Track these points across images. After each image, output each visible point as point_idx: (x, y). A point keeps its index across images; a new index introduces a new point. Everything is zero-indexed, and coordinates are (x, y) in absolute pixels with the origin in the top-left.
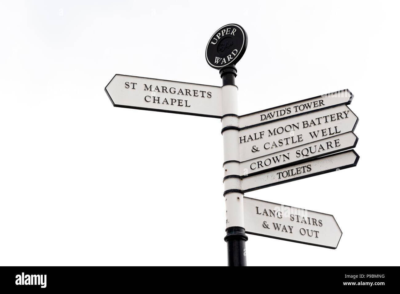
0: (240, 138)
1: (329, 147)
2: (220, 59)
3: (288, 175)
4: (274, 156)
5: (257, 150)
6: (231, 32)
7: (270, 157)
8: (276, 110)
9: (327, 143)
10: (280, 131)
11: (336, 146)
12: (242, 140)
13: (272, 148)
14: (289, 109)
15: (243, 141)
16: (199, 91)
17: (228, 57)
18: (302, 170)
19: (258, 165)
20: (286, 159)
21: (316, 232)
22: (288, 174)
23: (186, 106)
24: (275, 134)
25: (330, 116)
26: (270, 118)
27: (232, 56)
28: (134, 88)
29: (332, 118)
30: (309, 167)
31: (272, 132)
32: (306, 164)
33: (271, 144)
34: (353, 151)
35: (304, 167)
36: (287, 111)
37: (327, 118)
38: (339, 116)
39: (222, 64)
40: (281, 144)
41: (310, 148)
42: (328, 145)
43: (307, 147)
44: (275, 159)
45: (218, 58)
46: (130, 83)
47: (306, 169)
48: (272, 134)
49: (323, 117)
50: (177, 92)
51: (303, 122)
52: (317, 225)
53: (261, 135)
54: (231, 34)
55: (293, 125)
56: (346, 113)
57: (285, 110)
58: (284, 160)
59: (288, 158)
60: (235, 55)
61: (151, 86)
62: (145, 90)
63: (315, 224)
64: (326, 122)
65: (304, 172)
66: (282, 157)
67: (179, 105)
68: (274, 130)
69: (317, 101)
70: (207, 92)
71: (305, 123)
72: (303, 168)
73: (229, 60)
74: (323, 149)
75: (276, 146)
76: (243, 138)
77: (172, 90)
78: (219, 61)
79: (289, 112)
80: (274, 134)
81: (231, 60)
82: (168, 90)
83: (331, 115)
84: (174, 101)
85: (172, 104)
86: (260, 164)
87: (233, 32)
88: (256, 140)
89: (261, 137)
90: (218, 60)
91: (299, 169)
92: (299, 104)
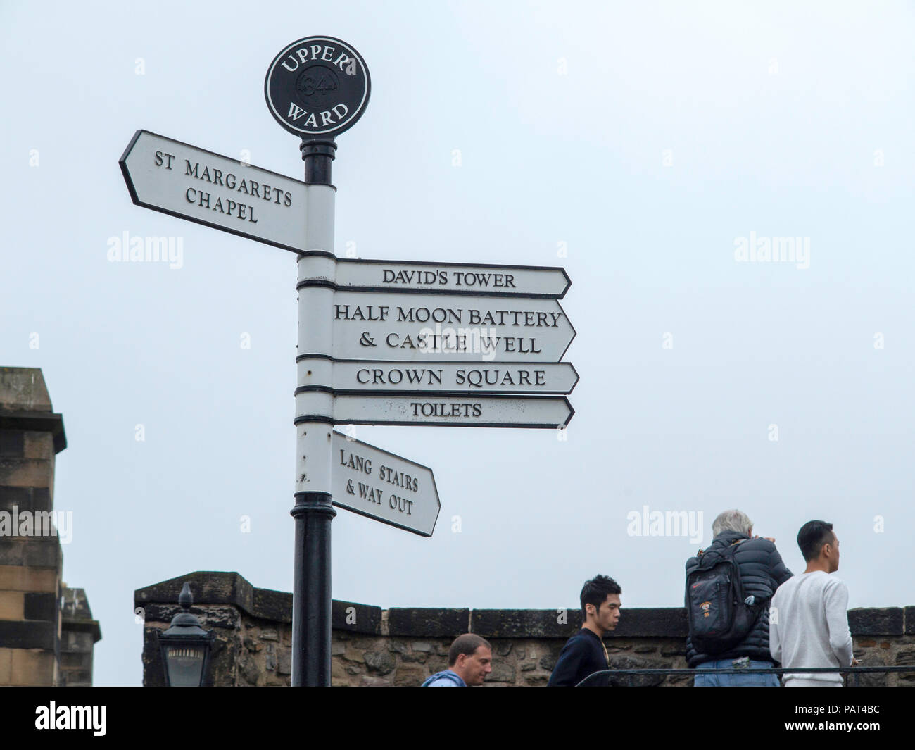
0: (338, 307)
1: (524, 381)
2: (303, 112)
3: (434, 413)
4: (411, 367)
6: (335, 59)
7: (403, 368)
8: (417, 269)
9: (521, 372)
10: (423, 315)
11: (537, 383)
12: (341, 313)
13: (403, 347)
14: (443, 275)
15: (342, 316)
16: (272, 188)
17: (322, 114)
18: (463, 410)
19: (375, 376)
20: (434, 380)
22: (434, 410)
23: (251, 220)
24: (412, 320)
25: (524, 315)
26: (404, 282)
27: (334, 117)
28: (169, 168)
29: (527, 318)
30: (477, 407)
31: (406, 313)
32: (473, 401)
33: (403, 338)
34: (566, 400)
35: (467, 405)
36: (438, 278)
37: (519, 315)
38: (542, 319)
39: (306, 125)
41: (486, 372)
42: (521, 378)
43: (481, 368)
44: (412, 375)
45: (297, 108)
46: (163, 154)
47: (471, 410)
48: (405, 318)
49: (511, 312)
50: (238, 187)
53: (382, 313)
54: (336, 63)
55: (451, 311)
56: (556, 316)
57: (436, 274)
58: (430, 383)
59: (440, 381)
60: (340, 117)
61: (197, 165)
62: (187, 174)
64: (516, 324)
65: (467, 415)
66: (427, 374)
67: (240, 217)
68: (411, 312)
69: (502, 275)
70: (285, 193)
71: (475, 314)
72: (464, 407)
73: (325, 124)
74: (512, 383)
77: (231, 180)
78: (298, 115)
79: (443, 281)
80: (408, 319)
81: (330, 126)
82: (223, 179)
83: (526, 313)
84: (232, 206)
85: (229, 213)
86: (377, 376)
87: (339, 59)
88: (371, 322)
89: (382, 319)
90: (296, 112)
91: (456, 407)
92: (466, 271)
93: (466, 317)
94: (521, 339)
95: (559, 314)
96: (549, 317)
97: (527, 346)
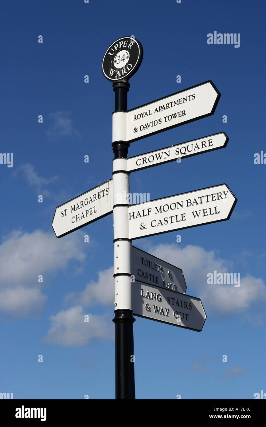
5: (144, 228)
15: (132, 218)
21: (187, 314)
29: (212, 197)
40: (166, 222)
48: (158, 212)
51: (187, 201)
52: (187, 308)
53: (148, 212)
63: (186, 306)
68: (161, 208)
75: (162, 224)
76: (132, 214)
80: (160, 211)
83: (212, 195)
93: (185, 204)
94: (210, 209)
95: (227, 191)
96: (223, 193)
97: (213, 211)
